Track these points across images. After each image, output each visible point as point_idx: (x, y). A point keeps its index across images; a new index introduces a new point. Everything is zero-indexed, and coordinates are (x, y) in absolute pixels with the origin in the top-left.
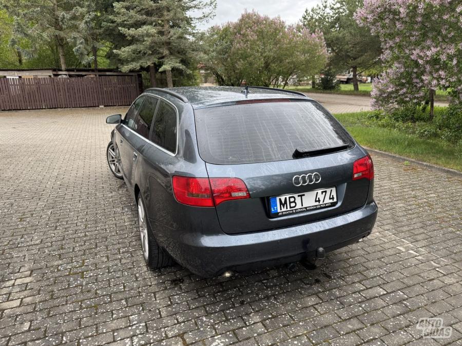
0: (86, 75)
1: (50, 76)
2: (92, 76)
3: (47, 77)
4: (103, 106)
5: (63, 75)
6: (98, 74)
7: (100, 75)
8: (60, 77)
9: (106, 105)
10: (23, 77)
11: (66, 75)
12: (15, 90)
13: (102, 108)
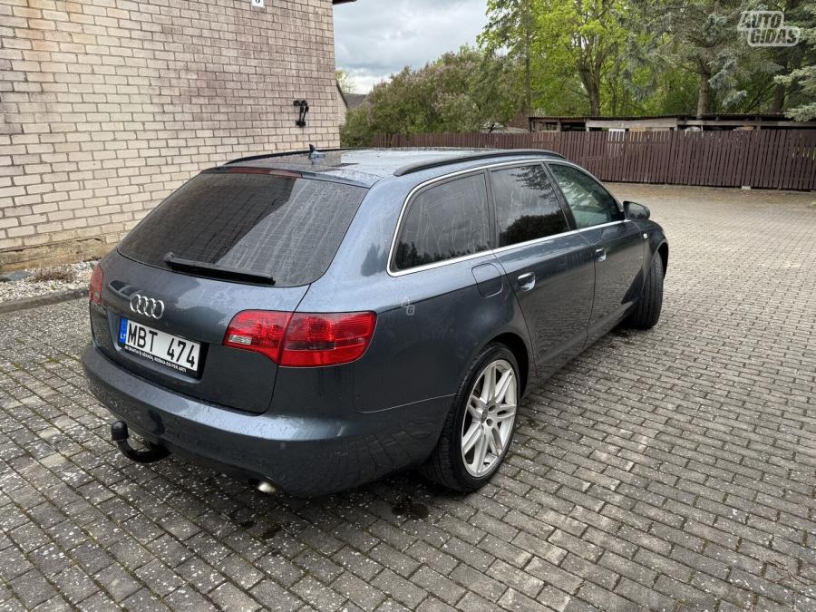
0: (735, 127)
1: (672, 129)
2: (747, 129)
3: (665, 130)
4: (748, 188)
5: (695, 126)
6: (760, 124)
7: (763, 128)
8: (686, 130)
9: (756, 185)
10: (630, 130)
11: (699, 126)
12: (613, 150)
13: (747, 191)
